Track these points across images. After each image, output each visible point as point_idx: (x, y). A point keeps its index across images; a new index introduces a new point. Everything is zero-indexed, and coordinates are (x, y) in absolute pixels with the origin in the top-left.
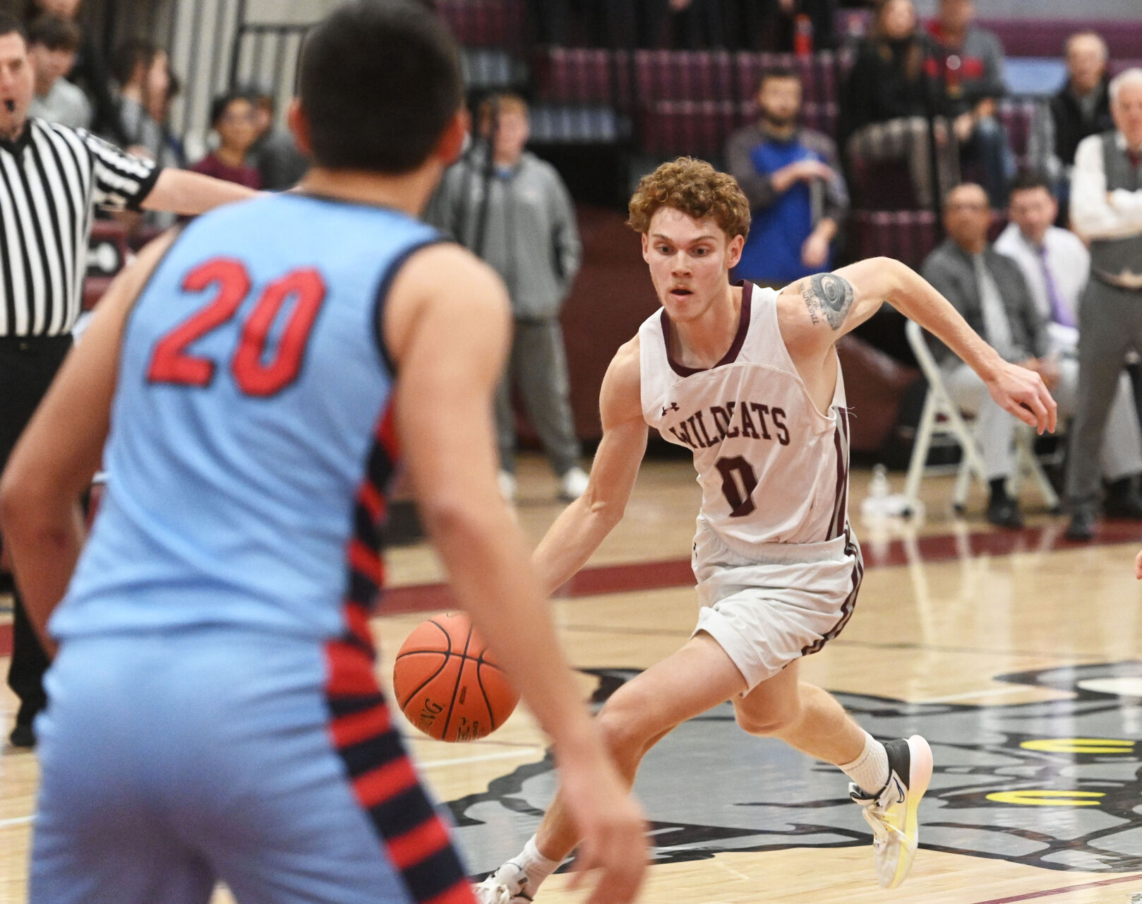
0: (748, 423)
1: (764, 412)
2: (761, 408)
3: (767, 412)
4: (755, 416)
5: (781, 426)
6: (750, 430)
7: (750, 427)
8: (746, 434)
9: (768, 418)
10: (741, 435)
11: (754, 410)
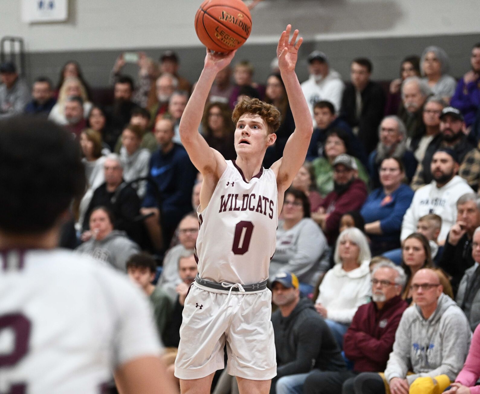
0: (259, 206)
1: (267, 201)
2: (266, 199)
3: (268, 202)
4: (263, 202)
5: (271, 209)
6: (259, 209)
7: (260, 207)
8: (257, 210)
9: (268, 204)
10: (255, 210)
11: (263, 200)
